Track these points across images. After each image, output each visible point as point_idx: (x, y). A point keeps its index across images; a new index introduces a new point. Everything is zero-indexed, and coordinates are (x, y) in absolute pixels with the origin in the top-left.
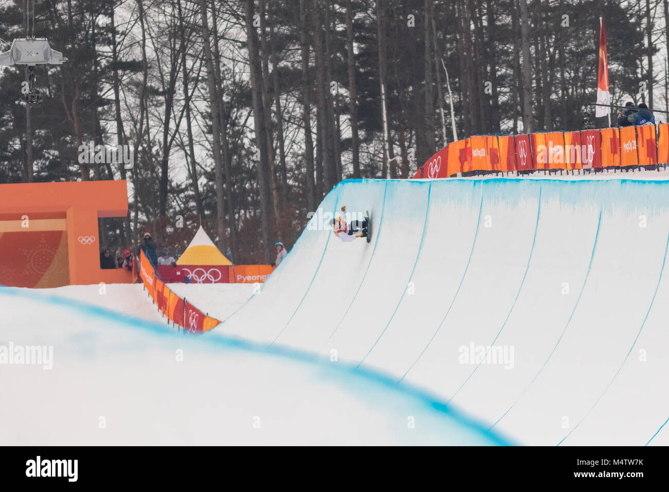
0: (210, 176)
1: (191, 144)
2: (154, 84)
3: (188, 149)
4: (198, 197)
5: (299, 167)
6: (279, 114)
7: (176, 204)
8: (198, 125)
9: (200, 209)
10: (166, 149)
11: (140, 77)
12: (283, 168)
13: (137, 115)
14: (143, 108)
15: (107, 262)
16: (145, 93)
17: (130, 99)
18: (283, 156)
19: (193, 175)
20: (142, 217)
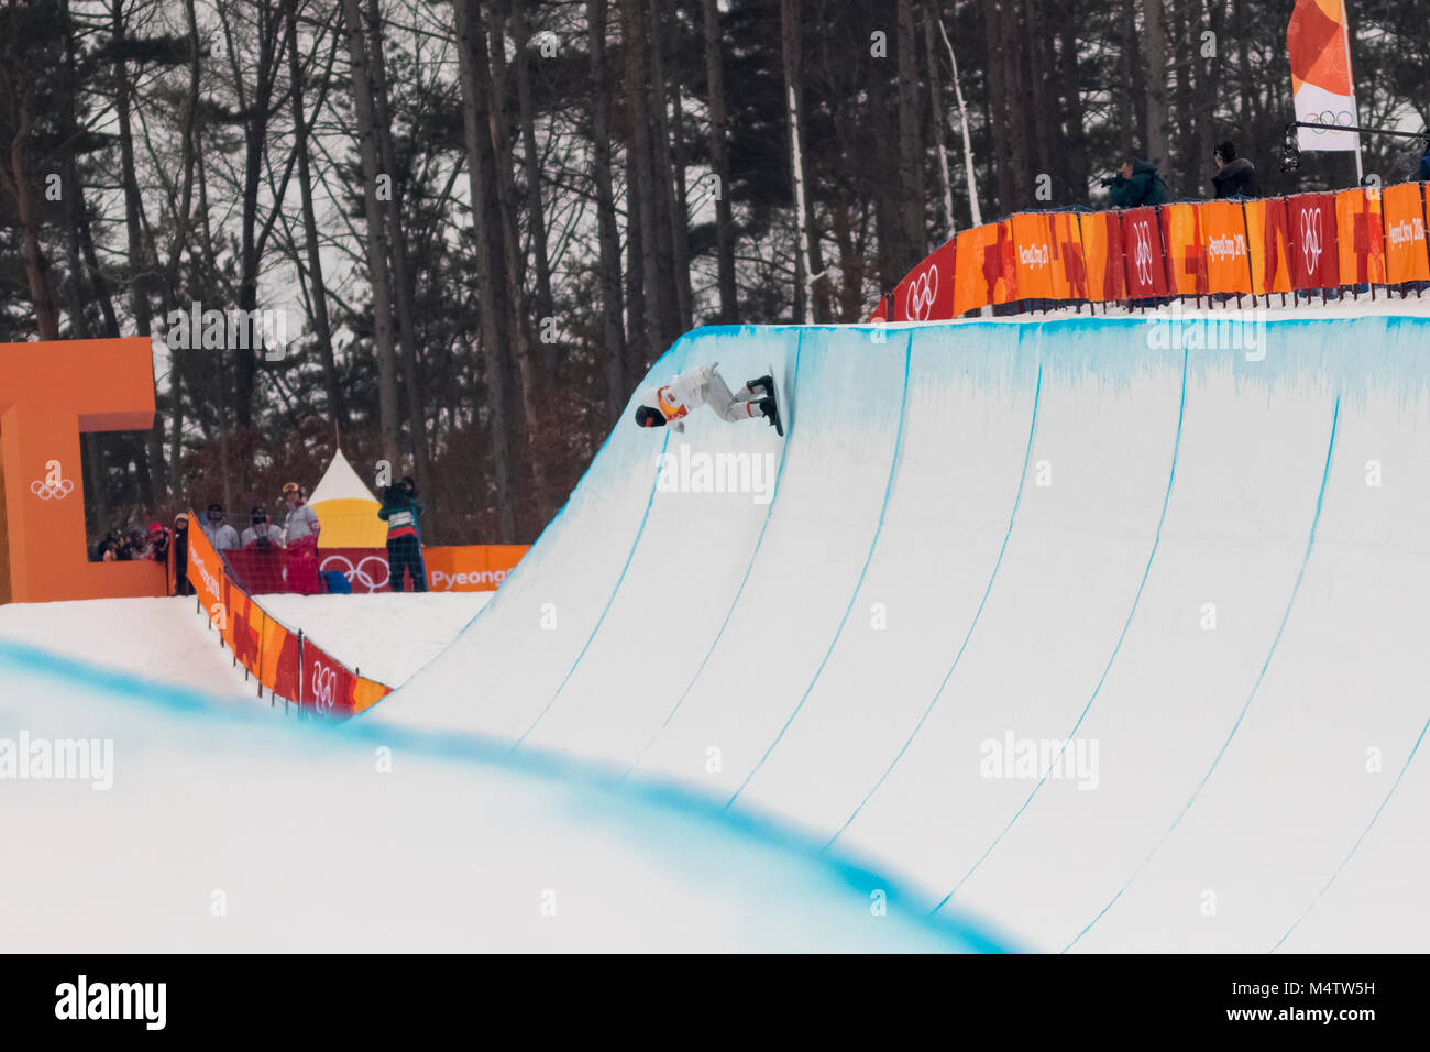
0: (362, 325)
1: (313, 245)
2: (219, 95)
3: (306, 254)
4: (332, 378)
5: (584, 298)
6: (533, 164)
7: (277, 397)
8: (328, 197)
9: (338, 406)
10: (252, 257)
11: (181, 76)
12: (545, 303)
13: (176, 173)
14: (191, 156)
16: (196, 118)
17: (158, 134)
18: (544, 272)
19: (320, 323)
20: (192, 429)
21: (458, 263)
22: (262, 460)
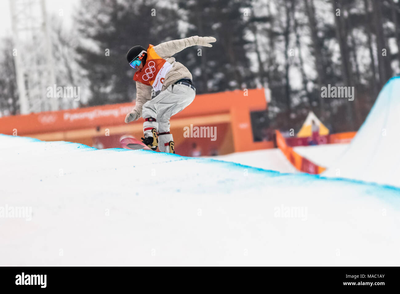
0: (315, 82)
1: (302, 63)
2: (277, 29)
3: (300, 65)
4: (309, 95)
5: (367, 71)
6: (353, 41)
7: (296, 101)
8: (305, 52)
9: (310, 101)
10: (287, 67)
11: (268, 25)
12: (358, 74)
13: (268, 48)
14: (272, 44)
15: (257, 139)
16: (272, 35)
17: (263, 40)
18: (357, 66)
19: (305, 82)
20: (276, 110)
21: (337, 66)
22: (293, 116)
